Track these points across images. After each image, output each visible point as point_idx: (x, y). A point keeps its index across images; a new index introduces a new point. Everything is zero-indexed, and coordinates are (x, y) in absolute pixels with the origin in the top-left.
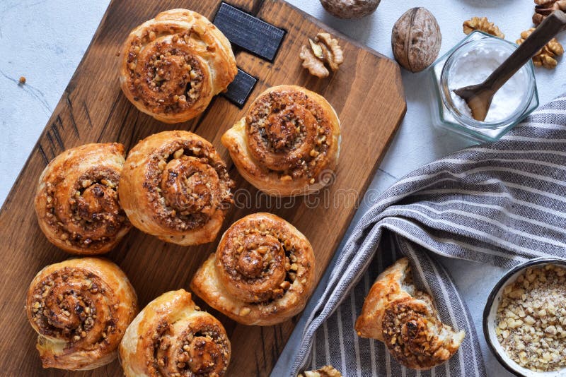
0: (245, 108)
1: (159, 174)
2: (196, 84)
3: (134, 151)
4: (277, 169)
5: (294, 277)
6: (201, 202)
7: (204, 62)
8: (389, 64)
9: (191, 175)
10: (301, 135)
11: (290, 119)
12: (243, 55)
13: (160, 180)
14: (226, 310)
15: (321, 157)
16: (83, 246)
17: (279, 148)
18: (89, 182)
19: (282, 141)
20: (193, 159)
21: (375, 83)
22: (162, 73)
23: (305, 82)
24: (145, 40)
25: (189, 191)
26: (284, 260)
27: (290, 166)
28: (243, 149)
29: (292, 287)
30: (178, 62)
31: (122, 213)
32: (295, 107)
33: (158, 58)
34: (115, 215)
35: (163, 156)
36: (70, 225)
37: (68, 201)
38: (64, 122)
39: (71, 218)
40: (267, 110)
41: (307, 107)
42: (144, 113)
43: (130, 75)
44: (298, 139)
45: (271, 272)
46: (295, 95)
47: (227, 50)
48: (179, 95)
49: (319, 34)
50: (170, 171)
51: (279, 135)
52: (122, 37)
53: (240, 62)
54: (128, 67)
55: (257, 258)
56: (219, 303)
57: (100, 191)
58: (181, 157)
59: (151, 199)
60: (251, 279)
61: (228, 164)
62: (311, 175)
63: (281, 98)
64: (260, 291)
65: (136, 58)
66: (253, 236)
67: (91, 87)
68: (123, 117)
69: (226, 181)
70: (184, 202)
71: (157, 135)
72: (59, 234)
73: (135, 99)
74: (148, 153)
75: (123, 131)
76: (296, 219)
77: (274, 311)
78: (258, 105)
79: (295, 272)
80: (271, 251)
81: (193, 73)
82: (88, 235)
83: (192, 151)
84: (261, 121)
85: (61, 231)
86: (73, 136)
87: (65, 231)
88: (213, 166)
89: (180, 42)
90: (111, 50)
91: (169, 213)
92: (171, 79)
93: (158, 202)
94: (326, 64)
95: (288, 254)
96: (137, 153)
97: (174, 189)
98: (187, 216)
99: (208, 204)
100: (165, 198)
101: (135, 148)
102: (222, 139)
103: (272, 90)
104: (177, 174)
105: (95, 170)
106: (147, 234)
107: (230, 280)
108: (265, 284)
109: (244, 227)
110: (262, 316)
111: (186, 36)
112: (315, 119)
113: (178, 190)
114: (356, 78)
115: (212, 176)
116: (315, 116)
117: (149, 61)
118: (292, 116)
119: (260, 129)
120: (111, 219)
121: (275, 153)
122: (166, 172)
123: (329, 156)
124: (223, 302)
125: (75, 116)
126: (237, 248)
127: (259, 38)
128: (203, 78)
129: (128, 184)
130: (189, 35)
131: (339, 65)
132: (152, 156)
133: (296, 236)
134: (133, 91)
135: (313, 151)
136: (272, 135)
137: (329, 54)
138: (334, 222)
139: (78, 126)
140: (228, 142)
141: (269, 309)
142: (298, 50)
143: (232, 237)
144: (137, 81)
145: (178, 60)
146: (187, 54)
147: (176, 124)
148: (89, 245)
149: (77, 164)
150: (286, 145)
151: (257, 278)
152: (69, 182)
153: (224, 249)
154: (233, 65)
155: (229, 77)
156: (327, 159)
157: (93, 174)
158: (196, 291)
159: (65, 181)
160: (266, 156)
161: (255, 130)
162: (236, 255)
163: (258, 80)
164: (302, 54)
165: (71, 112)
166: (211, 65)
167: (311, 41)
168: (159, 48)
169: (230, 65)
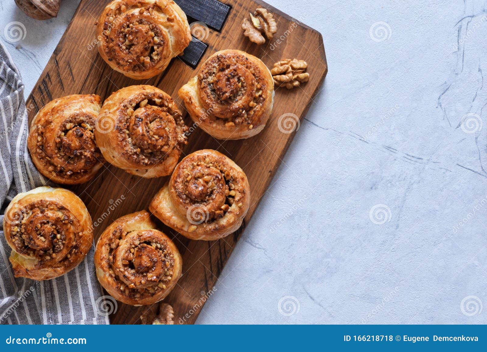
0: (197, 68)
1: (127, 119)
2: (158, 48)
3: (108, 101)
4: (223, 117)
5: (232, 201)
6: (160, 142)
7: (165, 30)
8: (313, 33)
9: (153, 121)
10: (242, 89)
11: (233, 77)
13: (128, 124)
14: (177, 227)
15: (258, 107)
16: (66, 177)
17: (224, 100)
18: (72, 125)
19: (227, 94)
20: (155, 107)
21: (302, 49)
22: (131, 38)
23: (246, 47)
24: (117, 12)
25: (151, 133)
26: (224, 187)
27: (233, 114)
28: (195, 100)
29: (230, 209)
30: (144, 30)
31: (97, 150)
32: (238, 67)
33: (128, 26)
34: (92, 152)
35: (131, 105)
36: (55, 159)
37: (55, 140)
38: (52, 78)
39: (56, 154)
40: (215, 69)
41: (247, 67)
42: (116, 72)
43: (106, 40)
44: (240, 92)
45: (214, 197)
46: (237, 57)
47: (184, 21)
48: (145, 57)
49: (258, 9)
50: (137, 117)
51: (225, 90)
52: (99, 10)
55: (203, 185)
56: (172, 222)
57: (80, 131)
58: (145, 106)
59: (120, 139)
60: (198, 202)
61: (183, 113)
62: (249, 122)
63: (226, 60)
66: (200, 168)
67: (74, 50)
68: (100, 74)
69: (181, 126)
70: (147, 141)
71: (127, 88)
72: (46, 167)
73: (109, 60)
74: (119, 102)
75: (99, 86)
76: (237, 158)
77: (216, 228)
78: (208, 65)
79: (233, 197)
80: (214, 180)
81: (156, 39)
82: (70, 168)
83: (155, 101)
84: (210, 78)
85: (48, 164)
86: (59, 89)
87: (51, 164)
88: (171, 114)
89: (146, 14)
90: (90, 21)
91: (135, 151)
92: (138, 43)
93: (126, 141)
94: (263, 33)
95: (227, 182)
96: (110, 102)
97: (139, 131)
98: (150, 153)
99: (167, 144)
100: (132, 138)
101: (109, 98)
102: (179, 93)
103: (219, 53)
104: (142, 119)
105: (77, 116)
106: (117, 168)
107: (181, 203)
108: (209, 207)
109: (193, 160)
110: (206, 233)
111: (150, 9)
112: (254, 77)
113: (143, 132)
114: (287, 45)
115: (170, 122)
116: (254, 75)
117: (121, 29)
118: (235, 74)
119: (209, 84)
120: (89, 155)
121: (221, 103)
122: (133, 118)
123: (265, 107)
124: (174, 220)
125: (61, 73)
126: (186, 178)
127: (209, 12)
128: (164, 43)
130: (153, 8)
131: (273, 34)
132: (122, 105)
133: (234, 169)
134: (107, 53)
135: (252, 103)
136: (219, 89)
137: (266, 25)
138: (268, 161)
139: (64, 81)
140: (184, 95)
141: (212, 227)
142: (241, 22)
143: (183, 168)
144: (111, 45)
145: (144, 28)
146: (151, 24)
147: (142, 80)
148: (71, 176)
149: (63, 111)
150: (230, 98)
151: (203, 201)
152: (56, 125)
153: (176, 178)
154: (188, 33)
155: (185, 43)
156: (263, 109)
157: (75, 119)
158: (153, 212)
159: (52, 124)
161: (206, 85)
162: (186, 183)
163: (208, 46)
164: (243, 25)
165: (57, 69)
166: (170, 32)
167: (251, 15)
168: (129, 19)
169: (186, 33)
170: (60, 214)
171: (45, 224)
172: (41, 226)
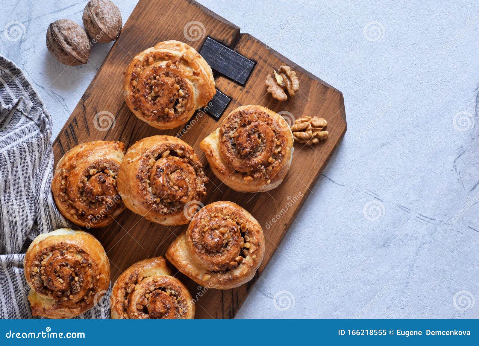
0: (220, 121)
1: (149, 169)
2: (183, 101)
3: (131, 149)
4: (242, 171)
5: (247, 253)
6: (180, 193)
7: (190, 84)
8: (335, 93)
9: (174, 172)
10: (262, 145)
11: (254, 133)
12: (221, 79)
13: (149, 174)
14: (192, 275)
15: (276, 163)
16: (87, 220)
17: (244, 155)
18: (95, 171)
19: (247, 150)
20: (177, 158)
21: (323, 107)
22: (157, 90)
23: (268, 103)
24: (145, 63)
25: (172, 184)
26: (240, 240)
27: (252, 169)
28: (216, 153)
29: (245, 260)
30: (170, 83)
32: (259, 124)
33: (155, 78)
34: (113, 198)
35: (154, 155)
36: (78, 203)
37: (78, 185)
38: (79, 123)
39: (79, 198)
40: (236, 124)
41: (268, 124)
42: (141, 120)
43: (133, 90)
44: (260, 148)
45: (229, 248)
46: (259, 114)
47: (209, 75)
48: (169, 108)
49: (281, 66)
50: (158, 167)
51: (245, 145)
52: (128, 59)
53: (219, 84)
54: (131, 84)
55: (219, 237)
56: (187, 270)
57: (103, 178)
58: (167, 157)
59: (141, 188)
60: (213, 253)
61: (204, 164)
62: (268, 177)
63: (247, 116)
64: (219, 262)
65: (137, 77)
66: (217, 219)
67: (102, 97)
68: (125, 122)
69: (201, 177)
70: (167, 192)
72: (68, 209)
73: (135, 109)
74: (142, 151)
75: (124, 133)
76: (255, 209)
77: (229, 278)
78: (230, 120)
79: (248, 249)
80: (230, 232)
81: (181, 91)
82: (91, 212)
83: (176, 153)
84: (231, 132)
85: (70, 207)
86: (85, 134)
87: (73, 207)
88: (192, 165)
89: (172, 67)
90: (119, 70)
91: (155, 200)
92: (164, 95)
93: (147, 191)
94: (286, 91)
95: (243, 234)
96: (133, 151)
97: (160, 182)
98: (169, 203)
99: (186, 195)
100: (152, 188)
101: (132, 147)
102: (201, 145)
103: (241, 109)
104: (163, 170)
105: (101, 162)
106: (137, 215)
107: (197, 252)
108: (223, 258)
109: (211, 211)
110: (219, 282)
111: (177, 63)
112: (274, 134)
113: (163, 183)
114: (309, 102)
115: (191, 173)
116: (274, 131)
117: (148, 80)
118: (256, 130)
119: (231, 138)
121: (241, 158)
122: (155, 168)
123: (283, 163)
124: (190, 269)
125: (88, 118)
126: (204, 228)
127: (235, 67)
128: (189, 96)
129: (124, 175)
130: (180, 62)
131: (295, 91)
132: (145, 154)
133: (250, 221)
134: (133, 102)
135: (271, 159)
136: (239, 144)
137: (289, 83)
139: (90, 126)
140: (205, 147)
141: (225, 277)
142: (265, 78)
143: (201, 218)
144: (137, 95)
145: (170, 81)
146: (177, 77)
147: (165, 130)
148: (91, 219)
149: (87, 156)
150: (250, 153)
151: (218, 252)
152: (80, 170)
153: (194, 228)
154: (213, 87)
155: (209, 96)
156: (281, 165)
157: (99, 165)
158: (169, 259)
159: (76, 169)
160: (234, 161)
161: (227, 140)
162: (202, 233)
163: (231, 99)
164: (267, 81)
165: (84, 115)
166: (195, 86)
167: (275, 72)
168: (156, 71)
169: (210, 87)
170: (79, 257)
171: (64, 266)
172: (60, 269)
